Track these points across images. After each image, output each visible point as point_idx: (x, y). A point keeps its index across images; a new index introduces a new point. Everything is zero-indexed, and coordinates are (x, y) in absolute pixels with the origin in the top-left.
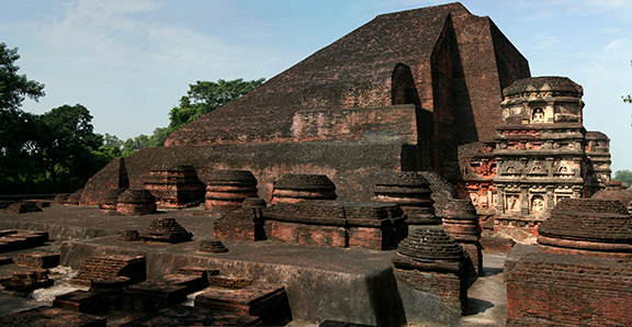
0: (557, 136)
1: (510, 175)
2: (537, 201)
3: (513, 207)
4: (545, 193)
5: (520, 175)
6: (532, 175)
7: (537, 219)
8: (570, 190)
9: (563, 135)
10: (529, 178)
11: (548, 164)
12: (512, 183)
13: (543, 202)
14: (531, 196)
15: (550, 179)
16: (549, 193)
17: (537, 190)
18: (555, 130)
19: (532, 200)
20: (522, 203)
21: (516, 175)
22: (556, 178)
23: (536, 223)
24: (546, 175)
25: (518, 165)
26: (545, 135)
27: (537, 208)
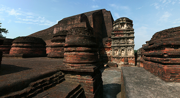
0: (128, 32)
1: (116, 44)
2: (123, 51)
3: (116, 54)
4: (125, 49)
5: (118, 44)
6: (121, 44)
7: (123, 57)
8: (131, 48)
9: (129, 32)
10: (120, 45)
11: (125, 40)
12: (116, 46)
13: (124, 52)
14: (121, 50)
15: (126, 45)
16: (126, 49)
17: (123, 48)
18: (127, 31)
19: (121, 51)
20: (119, 52)
21: (117, 44)
22: (128, 44)
23: (123, 58)
24: (125, 44)
25: (118, 41)
26: (124, 32)
27: (123, 54)
